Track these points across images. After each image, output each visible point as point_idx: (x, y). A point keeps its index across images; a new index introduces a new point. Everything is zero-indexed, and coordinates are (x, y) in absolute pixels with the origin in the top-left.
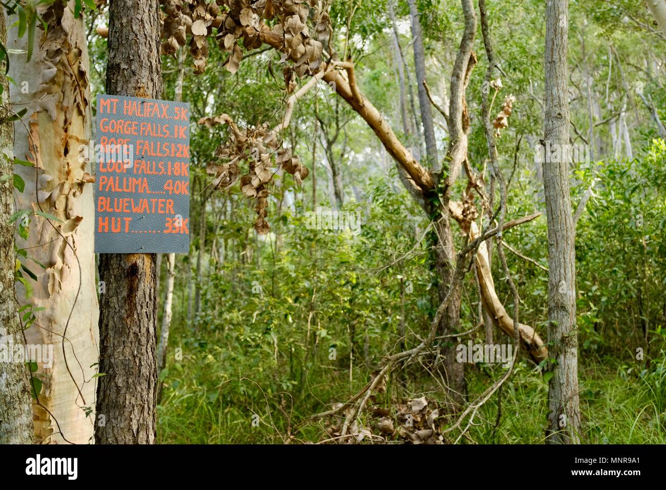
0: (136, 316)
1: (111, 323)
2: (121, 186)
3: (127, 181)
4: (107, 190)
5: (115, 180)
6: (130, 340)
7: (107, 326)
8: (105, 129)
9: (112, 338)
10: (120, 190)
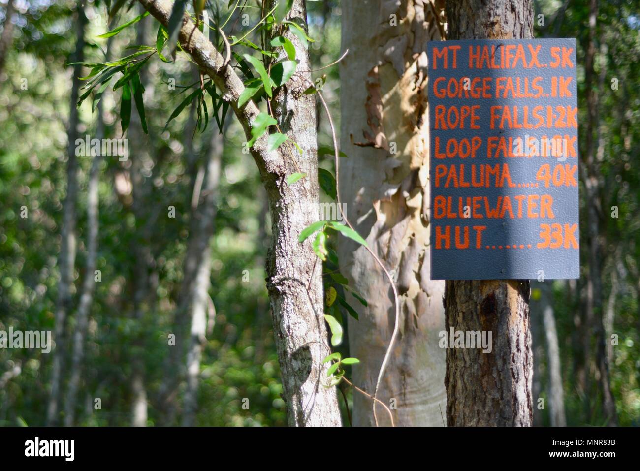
0: (495, 375)
1: (460, 385)
2: (468, 178)
3: (478, 170)
4: (447, 185)
5: (458, 171)
6: (487, 409)
7: (454, 387)
8: (440, 92)
9: (461, 406)
10: (467, 184)
